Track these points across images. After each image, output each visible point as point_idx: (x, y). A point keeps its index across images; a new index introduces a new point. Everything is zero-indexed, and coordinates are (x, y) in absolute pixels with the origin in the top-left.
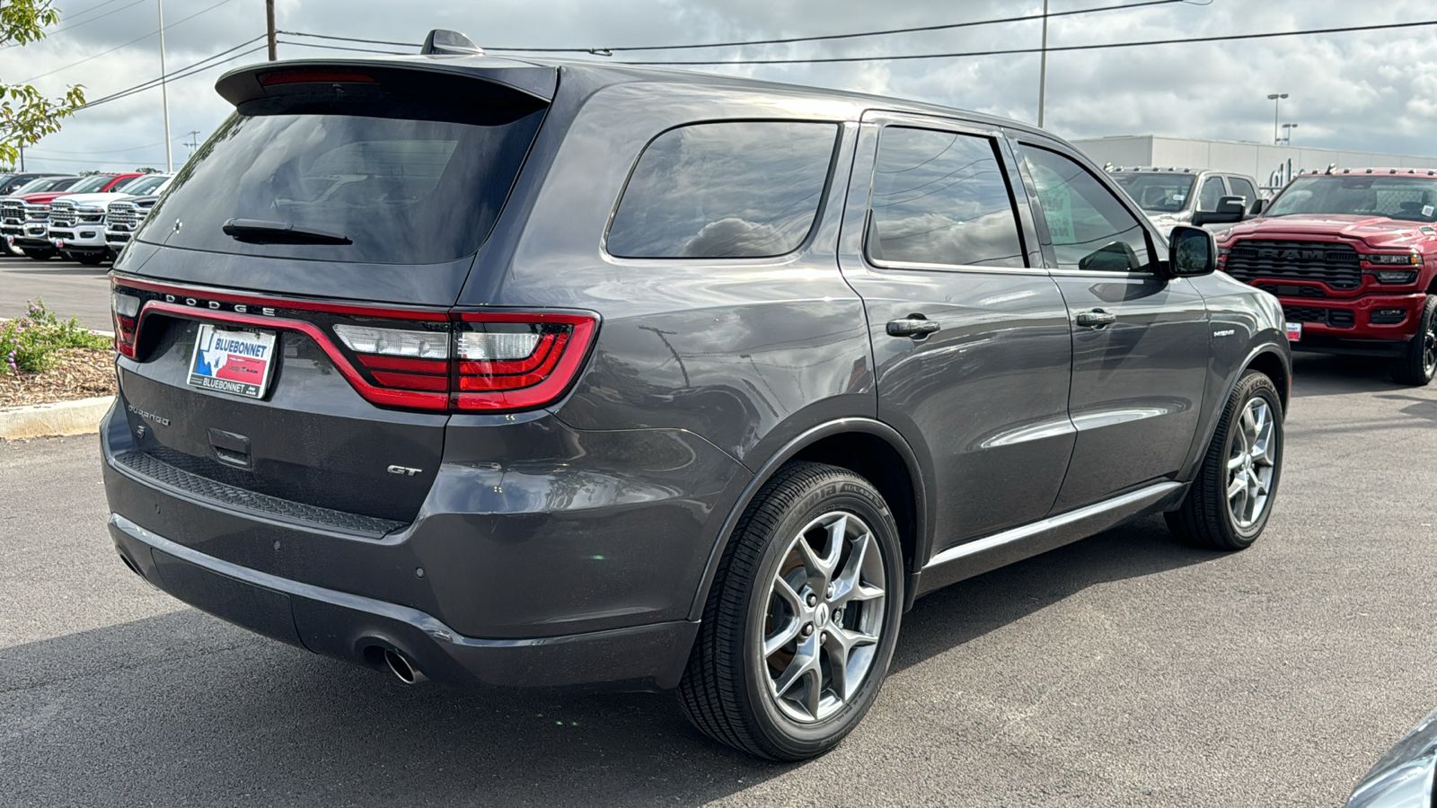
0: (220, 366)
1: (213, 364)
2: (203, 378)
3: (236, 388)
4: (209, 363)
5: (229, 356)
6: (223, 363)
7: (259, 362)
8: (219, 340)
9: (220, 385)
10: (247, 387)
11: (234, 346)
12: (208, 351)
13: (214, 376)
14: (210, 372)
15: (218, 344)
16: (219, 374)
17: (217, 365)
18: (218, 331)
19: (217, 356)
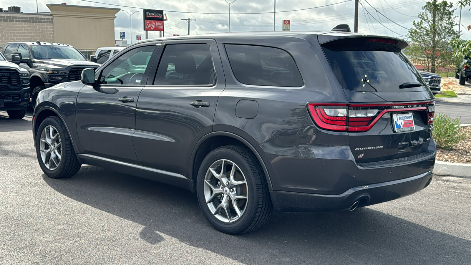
0: (403, 124)
1: (400, 124)
2: (400, 129)
3: (409, 129)
4: (399, 124)
5: (404, 121)
6: (403, 123)
7: (411, 120)
8: (399, 117)
9: (405, 129)
10: (411, 128)
11: (404, 118)
12: (398, 121)
13: (402, 127)
14: (401, 127)
15: (399, 118)
16: (403, 126)
17: (402, 124)
18: (398, 114)
19: (401, 122)
